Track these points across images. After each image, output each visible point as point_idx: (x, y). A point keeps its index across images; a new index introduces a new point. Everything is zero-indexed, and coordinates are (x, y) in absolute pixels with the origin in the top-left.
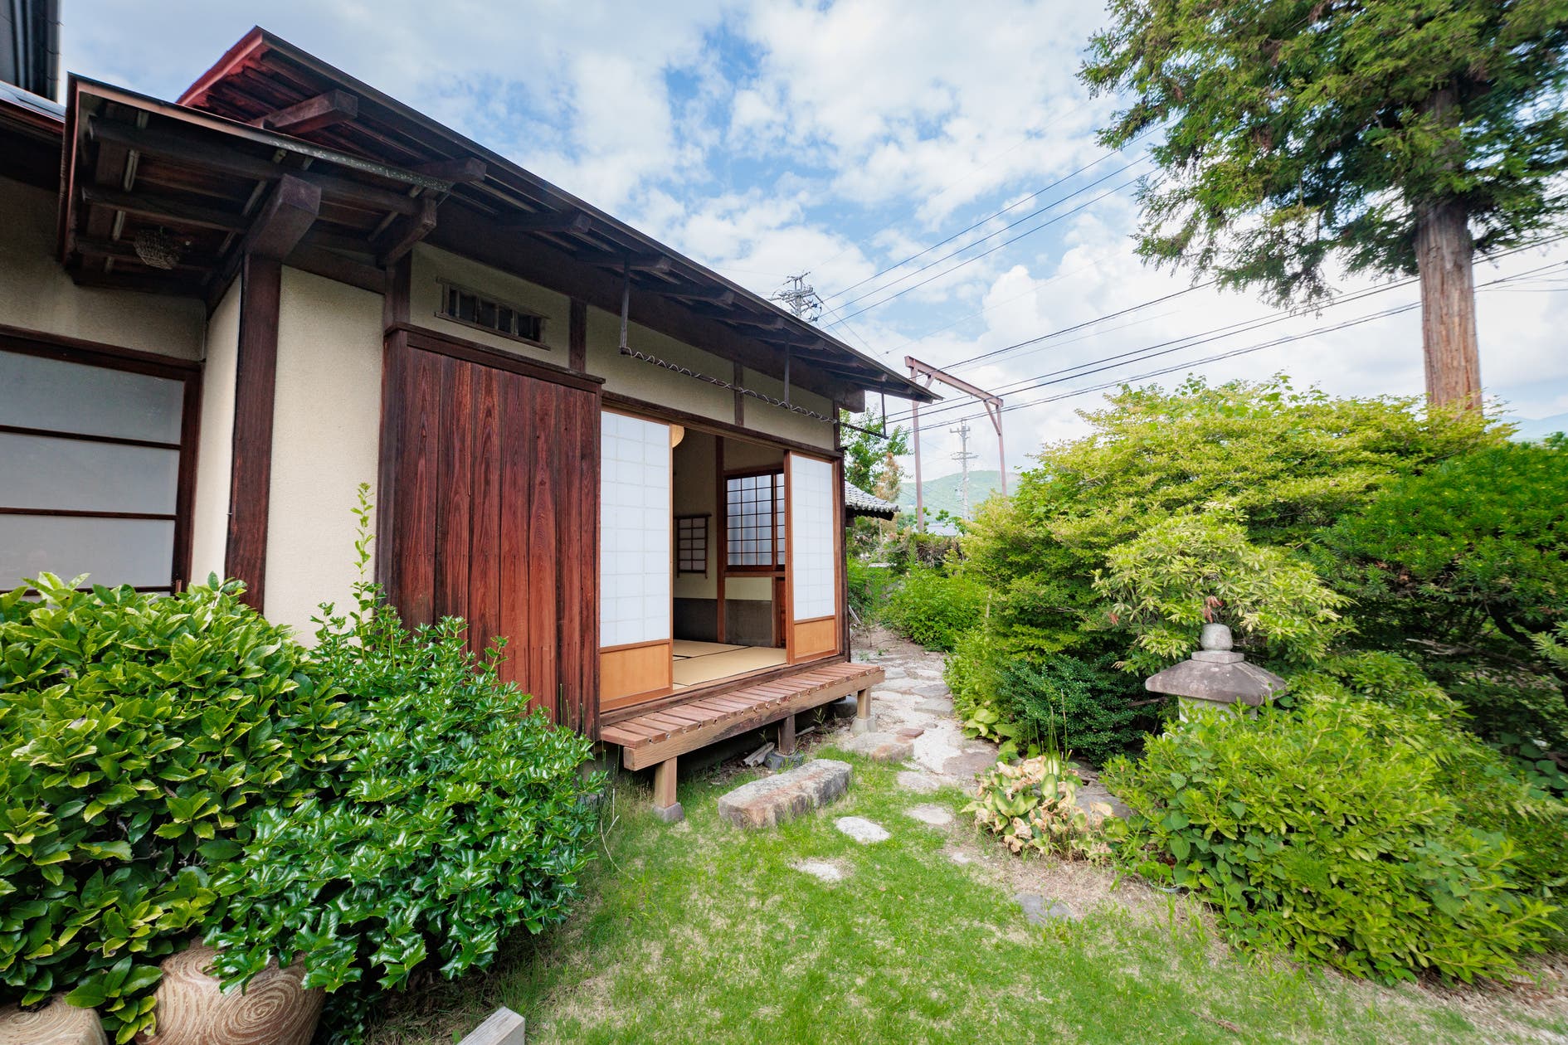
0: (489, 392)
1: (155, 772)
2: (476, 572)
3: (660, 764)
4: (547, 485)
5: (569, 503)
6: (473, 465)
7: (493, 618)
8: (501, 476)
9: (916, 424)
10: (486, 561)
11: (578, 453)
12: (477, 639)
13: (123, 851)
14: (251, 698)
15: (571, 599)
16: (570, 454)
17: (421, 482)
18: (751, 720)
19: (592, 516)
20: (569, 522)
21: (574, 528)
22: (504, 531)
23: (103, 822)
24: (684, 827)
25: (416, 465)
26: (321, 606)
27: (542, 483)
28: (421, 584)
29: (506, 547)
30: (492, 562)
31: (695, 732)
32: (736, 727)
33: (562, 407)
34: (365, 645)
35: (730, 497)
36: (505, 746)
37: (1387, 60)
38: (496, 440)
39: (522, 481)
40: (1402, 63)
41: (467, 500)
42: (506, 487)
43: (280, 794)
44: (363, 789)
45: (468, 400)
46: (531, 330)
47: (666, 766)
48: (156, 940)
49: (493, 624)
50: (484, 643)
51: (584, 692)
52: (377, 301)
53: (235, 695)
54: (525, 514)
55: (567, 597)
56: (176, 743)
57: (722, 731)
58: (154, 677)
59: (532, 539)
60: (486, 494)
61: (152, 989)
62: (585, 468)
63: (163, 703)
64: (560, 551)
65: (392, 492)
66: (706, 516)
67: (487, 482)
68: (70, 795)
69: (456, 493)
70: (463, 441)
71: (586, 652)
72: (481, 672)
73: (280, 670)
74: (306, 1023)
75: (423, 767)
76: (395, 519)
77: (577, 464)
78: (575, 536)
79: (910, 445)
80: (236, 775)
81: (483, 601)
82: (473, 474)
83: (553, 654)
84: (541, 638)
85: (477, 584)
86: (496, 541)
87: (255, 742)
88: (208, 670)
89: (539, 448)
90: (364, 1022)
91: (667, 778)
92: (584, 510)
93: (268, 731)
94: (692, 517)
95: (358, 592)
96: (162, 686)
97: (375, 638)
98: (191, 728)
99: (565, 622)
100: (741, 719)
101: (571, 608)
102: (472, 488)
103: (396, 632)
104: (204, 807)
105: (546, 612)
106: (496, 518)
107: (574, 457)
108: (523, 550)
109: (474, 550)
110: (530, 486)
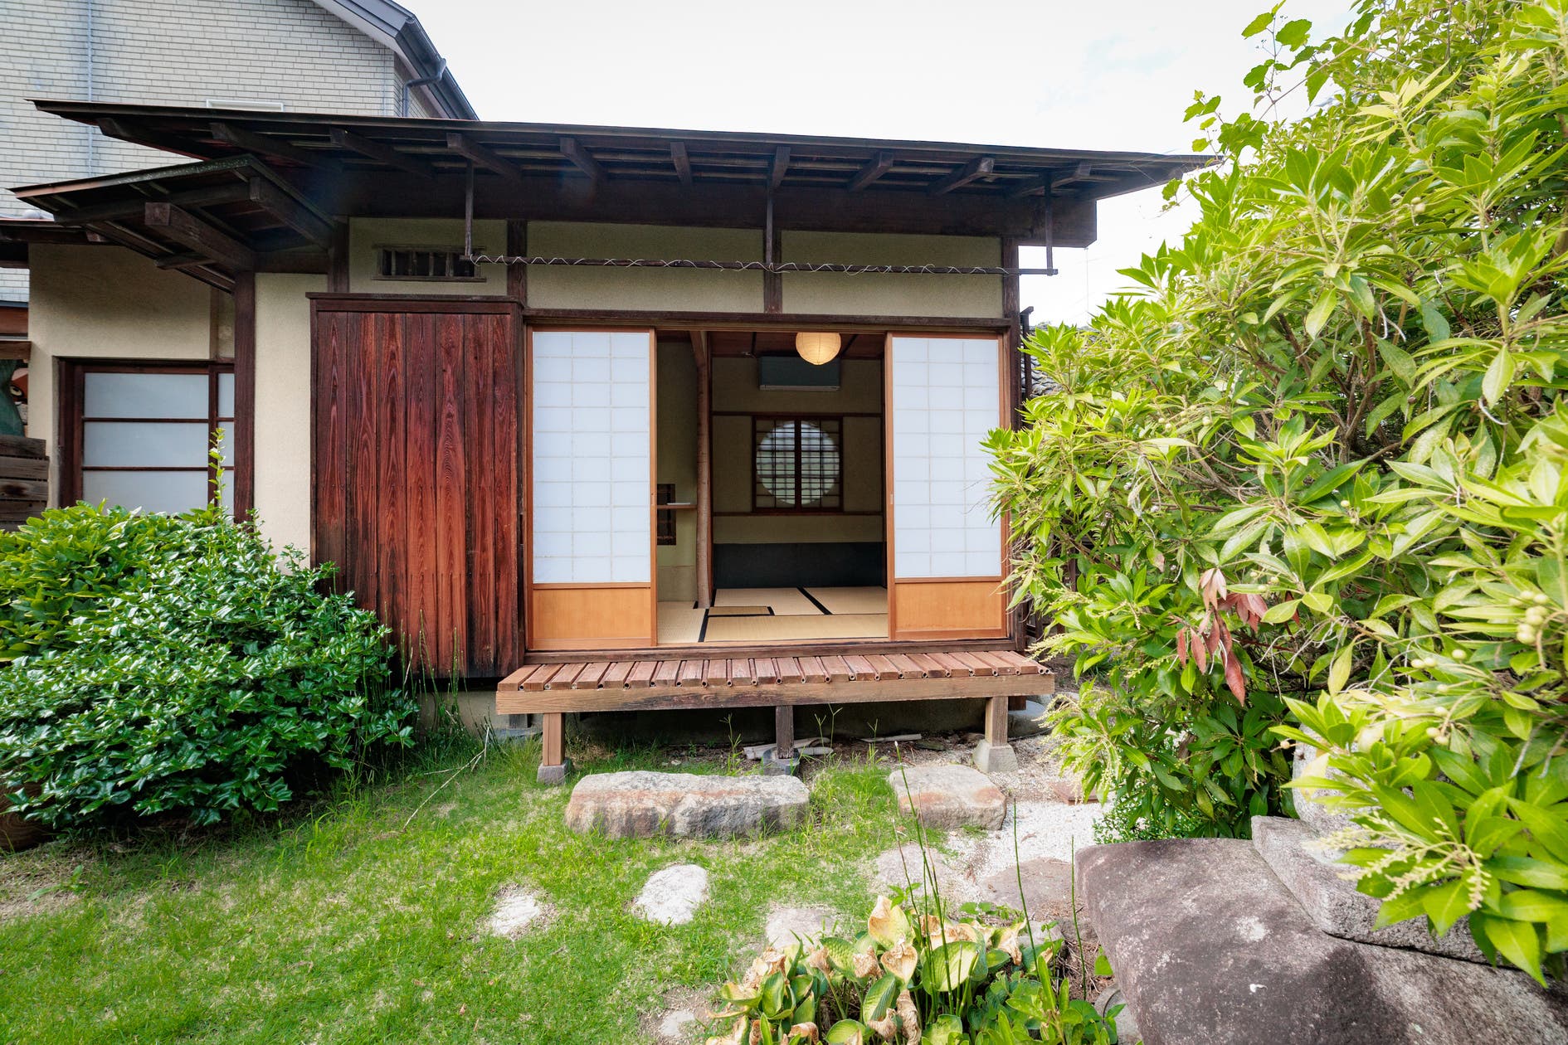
0: (392, 336)
2: (384, 504)
4: (455, 417)
5: (480, 433)
6: (378, 406)
7: (401, 544)
8: (406, 413)
11: (490, 381)
15: (483, 530)
16: (481, 383)
17: (334, 428)
19: (507, 445)
20: (480, 453)
21: (487, 458)
22: (410, 464)
25: (329, 413)
27: (449, 416)
28: (336, 511)
29: (412, 480)
30: (399, 493)
33: (471, 336)
38: (400, 380)
39: (428, 416)
41: (374, 437)
42: (412, 421)
45: (372, 348)
47: (547, 722)
51: (500, 625)
54: (432, 447)
55: (479, 527)
59: (439, 471)
60: (393, 430)
64: (471, 483)
67: (393, 420)
69: (364, 432)
70: (369, 385)
71: (503, 584)
77: (489, 391)
78: (488, 465)
81: (392, 527)
82: (379, 415)
83: (464, 584)
84: (451, 567)
85: (385, 512)
86: (403, 474)
89: (446, 382)
91: (548, 732)
99: (477, 552)
101: (483, 540)
102: (379, 426)
105: (455, 541)
106: (402, 452)
107: (485, 385)
108: (430, 481)
109: (382, 482)
110: (436, 420)
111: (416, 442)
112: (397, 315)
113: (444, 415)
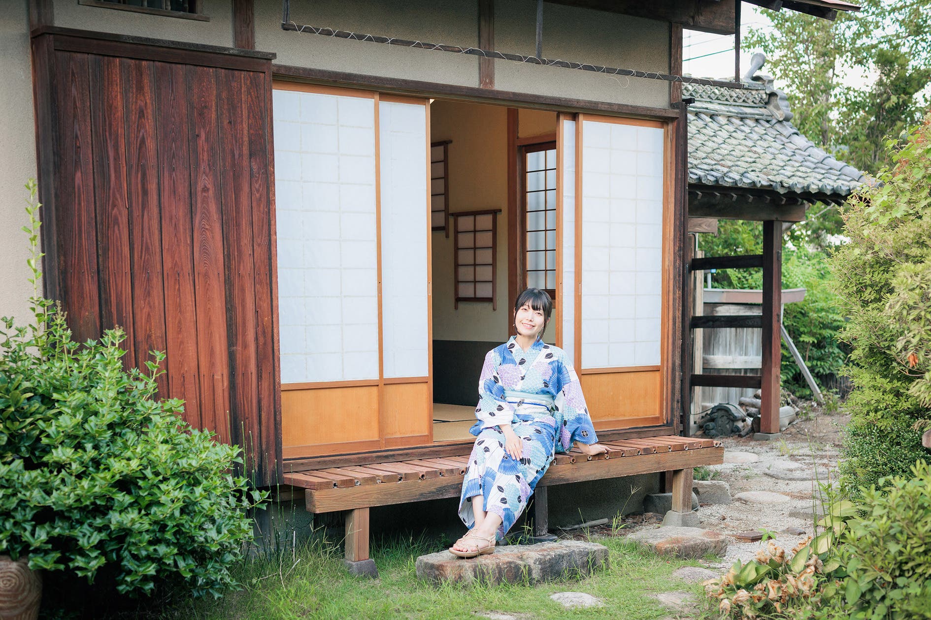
0: (140, 89)
2: (138, 292)
3: (349, 512)
4: (211, 192)
5: (238, 211)
6: (129, 174)
7: (160, 340)
8: (159, 184)
10: (149, 280)
11: (246, 150)
15: (244, 323)
16: (237, 153)
17: (79, 197)
19: (266, 227)
20: (238, 234)
21: (245, 241)
22: (166, 246)
25: (73, 179)
26: (3, 319)
27: (205, 190)
28: (87, 301)
29: (168, 264)
30: (155, 279)
31: (393, 485)
33: (224, 95)
34: (43, 355)
35: (532, 182)
38: (151, 144)
39: (182, 190)
41: (125, 212)
42: (166, 194)
45: (119, 103)
47: (356, 514)
51: (263, 429)
54: (188, 226)
55: (239, 320)
57: (433, 489)
59: (196, 255)
60: (145, 205)
62: (255, 167)
64: (229, 268)
65: (53, 208)
66: (495, 212)
67: (145, 192)
69: (114, 206)
70: (117, 148)
71: (265, 384)
76: (58, 237)
77: (245, 163)
78: (247, 251)
81: (148, 321)
82: (129, 184)
83: (226, 384)
84: (212, 365)
85: (140, 303)
86: (158, 258)
89: (200, 150)
91: (359, 529)
92: (255, 218)
94: (475, 213)
95: (33, 306)
97: (52, 349)
99: (239, 348)
101: (244, 334)
102: (130, 199)
103: (67, 344)
105: (216, 337)
106: (157, 232)
107: (241, 155)
108: (187, 268)
109: (136, 267)
110: (191, 195)
111: (171, 219)
112: (144, 63)
113: (199, 189)
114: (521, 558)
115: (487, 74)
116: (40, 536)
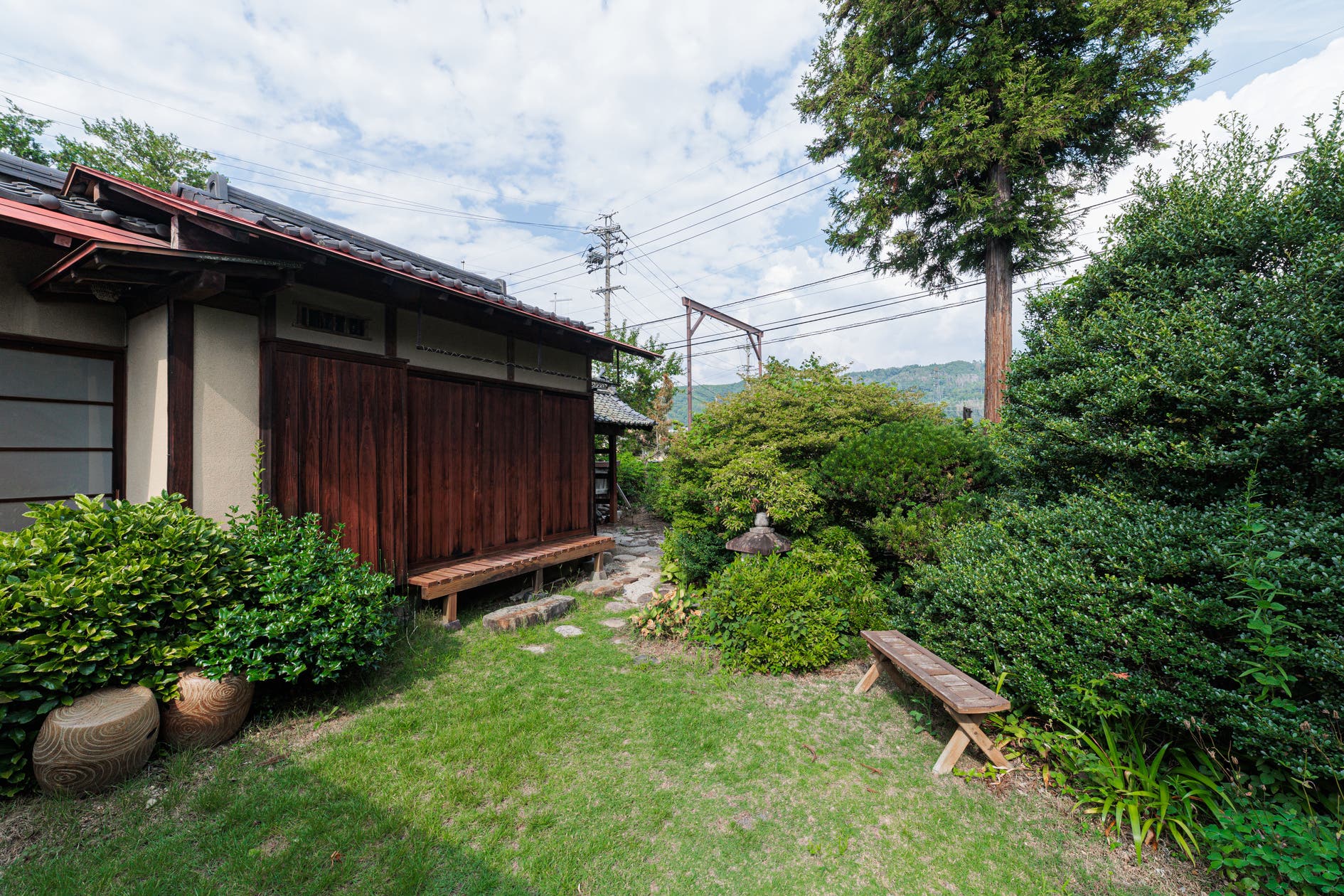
0: (330, 374)
1: (167, 589)
2: (324, 485)
3: (447, 596)
4: (370, 429)
5: (385, 439)
6: (321, 420)
7: (336, 512)
8: (339, 426)
9: (689, 351)
10: (331, 477)
11: (391, 408)
12: (326, 526)
13: (155, 623)
14: (206, 557)
15: (387, 499)
17: (288, 433)
18: (510, 571)
20: (385, 452)
21: (389, 455)
23: (145, 611)
24: (461, 633)
26: (230, 507)
27: (367, 428)
28: (290, 492)
29: (343, 468)
30: (334, 478)
31: (469, 578)
32: (499, 575)
36: (344, 579)
37: (953, 148)
38: (335, 404)
39: (353, 428)
40: (961, 152)
41: (317, 441)
42: (343, 432)
43: (226, 602)
44: (268, 599)
45: (317, 382)
46: (358, 329)
47: (450, 599)
48: (175, 662)
49: (336, 515)
50: (330, 528)
52: (254, 322)
53: (198, 555)
54: (356, 448)
55: (384, 497)
56: (175, 577)
58: (156, 546)
59: (360, 463)
60: (329, 438)
61: (175, 682)
62: (396, 417)
63: (164, 559)
64: (379, 470)
67: (330, 429)
68: (132, 598)
70: (313, 406)
71: (398, 530)
72: (329, 542)
73: (217, 543)
74: (246, 703)
75: (300, 589)
78: (390, 460)
79: (684, 365)
80: (204, 592)
81: (329, 502)
82: (321, 426)
83: (376, 532)
84: (367, 522)
85: (326, 492)
86: (337, 466)
87: (211, 578)
88: (183, 543)
90: (273, 709)
91: (451, 605)
92: (395, 443)
93: (216, 573)
95: (255, 500)
96: (161, 551)
97: (265, 528)
98: (179, 570)
99: (384, 512)
100: (503, 571)
101: (387, 504)
102: (321, 434)
104: (190, 607)
105: (371, 507)
106: (337, 452)
108: (355, 470)
110: (359, 431)
111: (346, 444)
112: (332, 360)
113: (364, 427)
114: (537, 610)
115: (511, 374)
116: (256, 658)
